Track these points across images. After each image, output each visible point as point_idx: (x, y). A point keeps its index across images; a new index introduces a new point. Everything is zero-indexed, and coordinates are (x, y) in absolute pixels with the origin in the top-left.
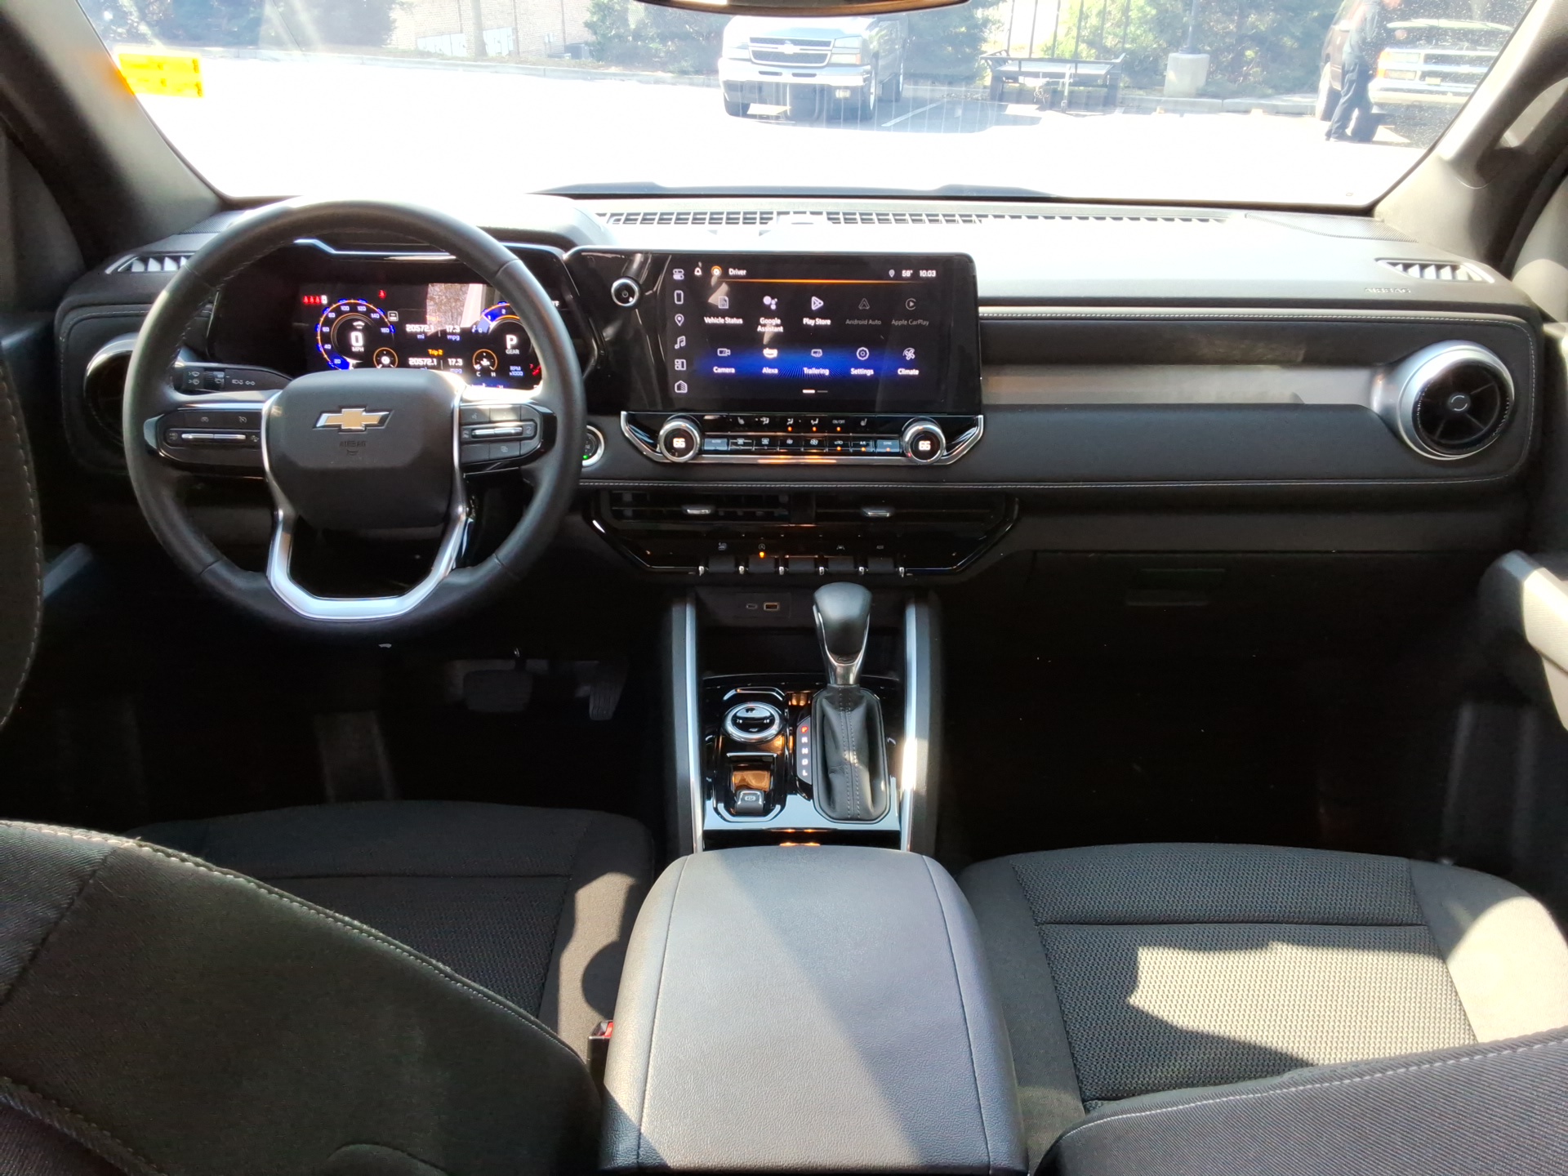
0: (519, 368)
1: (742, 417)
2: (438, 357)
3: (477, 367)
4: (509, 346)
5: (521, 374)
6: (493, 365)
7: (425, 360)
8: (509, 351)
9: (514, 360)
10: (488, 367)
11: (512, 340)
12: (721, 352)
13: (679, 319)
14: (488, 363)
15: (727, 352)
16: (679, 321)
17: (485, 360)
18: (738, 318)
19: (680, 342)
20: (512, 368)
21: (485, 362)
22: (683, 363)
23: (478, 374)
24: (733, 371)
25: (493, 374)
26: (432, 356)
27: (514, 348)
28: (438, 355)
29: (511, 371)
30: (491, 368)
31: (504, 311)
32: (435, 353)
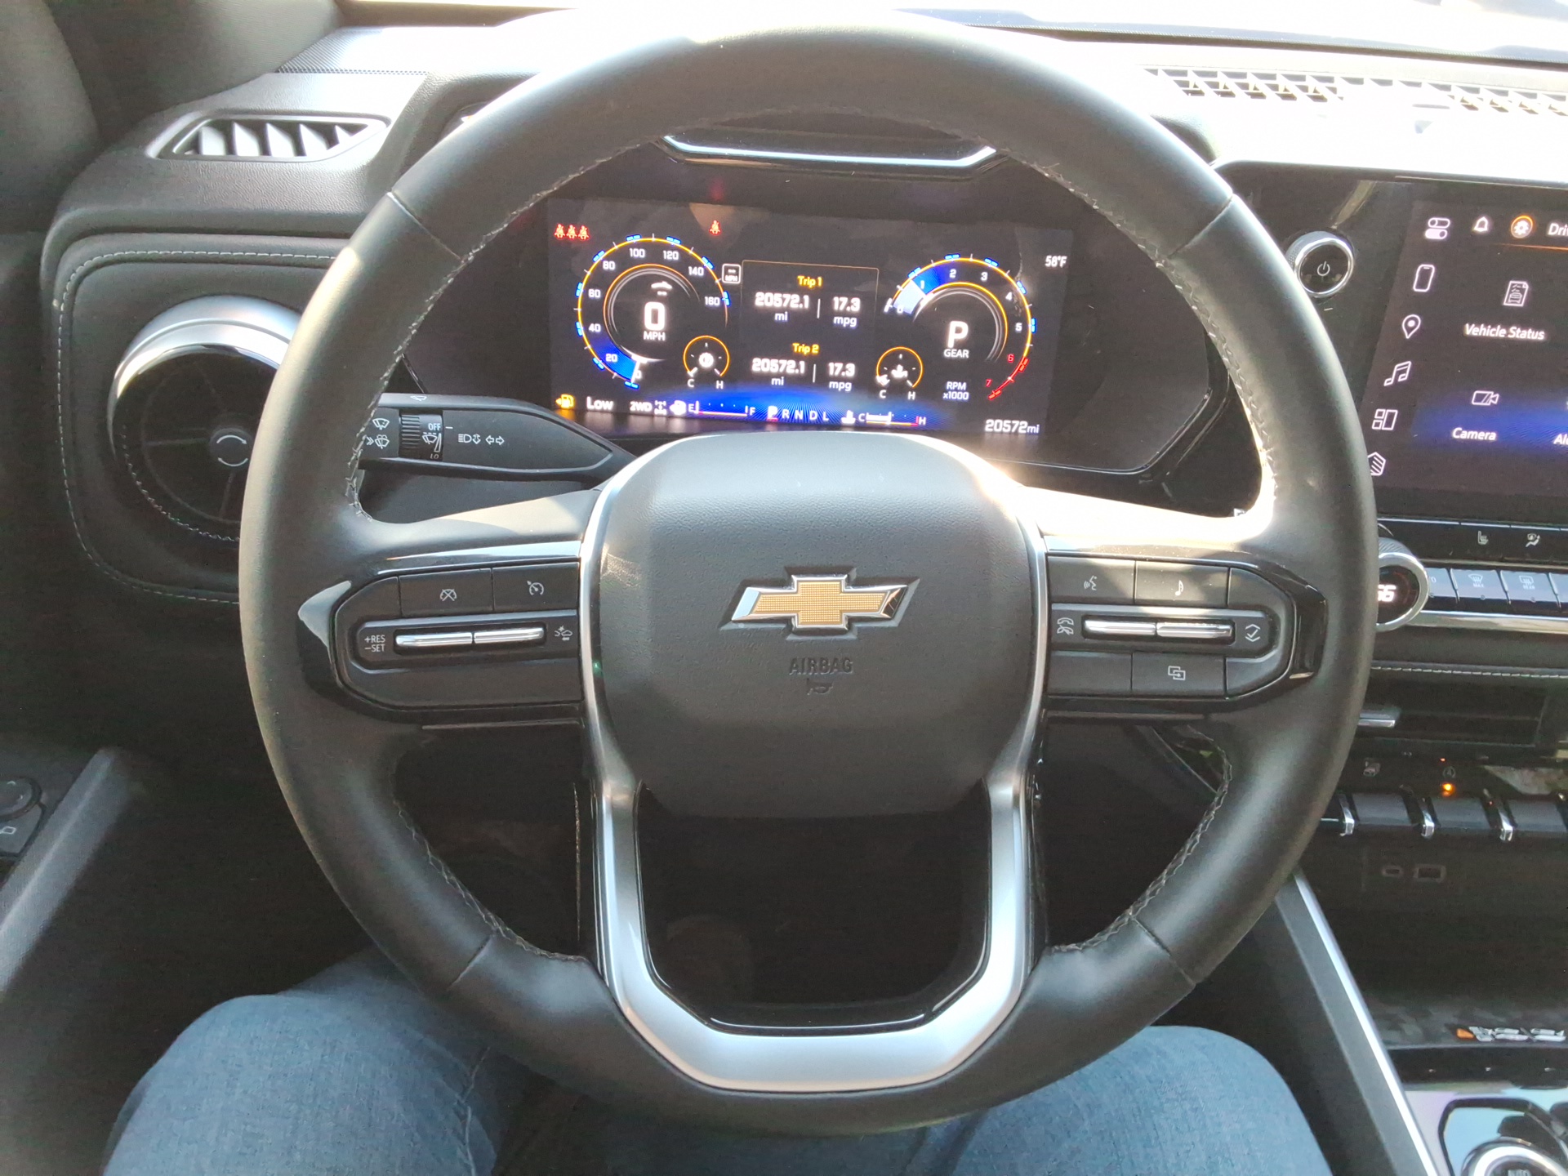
0: (964, 386)
1: (1485, 531)
2: (810, 360)
3: (882, 380)
4: (951, 343)
5: (965, 396)
6: (913, 376)
7: (783, 362)
8: (950, 353)
9: (956, 370)
10: (904, 381)
11: (958, 331)
12: (1480, 398)
13: (1411, 324)
14: (905, 374)
15: (1492, 398)
16: (1409, 330)
17: (900, 367)
18: (1537, 328)
19: (1399, 373)
20: (950, 385)
21: (899, 373)
22: (1391, 416)
23: (882, 394)
24: (1492, 436)
25: (912, 396)
26: (798, 357)
27: (959, 345)
28: (810, 355)
29: (947, 391)
30: (909, 383)
31: (953, 273)
32: (805, 350)
